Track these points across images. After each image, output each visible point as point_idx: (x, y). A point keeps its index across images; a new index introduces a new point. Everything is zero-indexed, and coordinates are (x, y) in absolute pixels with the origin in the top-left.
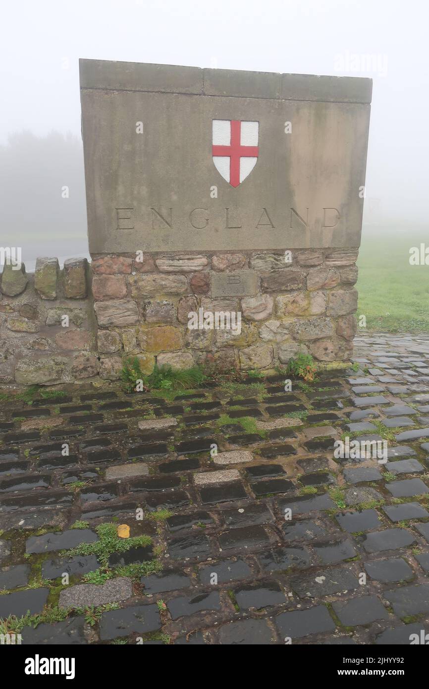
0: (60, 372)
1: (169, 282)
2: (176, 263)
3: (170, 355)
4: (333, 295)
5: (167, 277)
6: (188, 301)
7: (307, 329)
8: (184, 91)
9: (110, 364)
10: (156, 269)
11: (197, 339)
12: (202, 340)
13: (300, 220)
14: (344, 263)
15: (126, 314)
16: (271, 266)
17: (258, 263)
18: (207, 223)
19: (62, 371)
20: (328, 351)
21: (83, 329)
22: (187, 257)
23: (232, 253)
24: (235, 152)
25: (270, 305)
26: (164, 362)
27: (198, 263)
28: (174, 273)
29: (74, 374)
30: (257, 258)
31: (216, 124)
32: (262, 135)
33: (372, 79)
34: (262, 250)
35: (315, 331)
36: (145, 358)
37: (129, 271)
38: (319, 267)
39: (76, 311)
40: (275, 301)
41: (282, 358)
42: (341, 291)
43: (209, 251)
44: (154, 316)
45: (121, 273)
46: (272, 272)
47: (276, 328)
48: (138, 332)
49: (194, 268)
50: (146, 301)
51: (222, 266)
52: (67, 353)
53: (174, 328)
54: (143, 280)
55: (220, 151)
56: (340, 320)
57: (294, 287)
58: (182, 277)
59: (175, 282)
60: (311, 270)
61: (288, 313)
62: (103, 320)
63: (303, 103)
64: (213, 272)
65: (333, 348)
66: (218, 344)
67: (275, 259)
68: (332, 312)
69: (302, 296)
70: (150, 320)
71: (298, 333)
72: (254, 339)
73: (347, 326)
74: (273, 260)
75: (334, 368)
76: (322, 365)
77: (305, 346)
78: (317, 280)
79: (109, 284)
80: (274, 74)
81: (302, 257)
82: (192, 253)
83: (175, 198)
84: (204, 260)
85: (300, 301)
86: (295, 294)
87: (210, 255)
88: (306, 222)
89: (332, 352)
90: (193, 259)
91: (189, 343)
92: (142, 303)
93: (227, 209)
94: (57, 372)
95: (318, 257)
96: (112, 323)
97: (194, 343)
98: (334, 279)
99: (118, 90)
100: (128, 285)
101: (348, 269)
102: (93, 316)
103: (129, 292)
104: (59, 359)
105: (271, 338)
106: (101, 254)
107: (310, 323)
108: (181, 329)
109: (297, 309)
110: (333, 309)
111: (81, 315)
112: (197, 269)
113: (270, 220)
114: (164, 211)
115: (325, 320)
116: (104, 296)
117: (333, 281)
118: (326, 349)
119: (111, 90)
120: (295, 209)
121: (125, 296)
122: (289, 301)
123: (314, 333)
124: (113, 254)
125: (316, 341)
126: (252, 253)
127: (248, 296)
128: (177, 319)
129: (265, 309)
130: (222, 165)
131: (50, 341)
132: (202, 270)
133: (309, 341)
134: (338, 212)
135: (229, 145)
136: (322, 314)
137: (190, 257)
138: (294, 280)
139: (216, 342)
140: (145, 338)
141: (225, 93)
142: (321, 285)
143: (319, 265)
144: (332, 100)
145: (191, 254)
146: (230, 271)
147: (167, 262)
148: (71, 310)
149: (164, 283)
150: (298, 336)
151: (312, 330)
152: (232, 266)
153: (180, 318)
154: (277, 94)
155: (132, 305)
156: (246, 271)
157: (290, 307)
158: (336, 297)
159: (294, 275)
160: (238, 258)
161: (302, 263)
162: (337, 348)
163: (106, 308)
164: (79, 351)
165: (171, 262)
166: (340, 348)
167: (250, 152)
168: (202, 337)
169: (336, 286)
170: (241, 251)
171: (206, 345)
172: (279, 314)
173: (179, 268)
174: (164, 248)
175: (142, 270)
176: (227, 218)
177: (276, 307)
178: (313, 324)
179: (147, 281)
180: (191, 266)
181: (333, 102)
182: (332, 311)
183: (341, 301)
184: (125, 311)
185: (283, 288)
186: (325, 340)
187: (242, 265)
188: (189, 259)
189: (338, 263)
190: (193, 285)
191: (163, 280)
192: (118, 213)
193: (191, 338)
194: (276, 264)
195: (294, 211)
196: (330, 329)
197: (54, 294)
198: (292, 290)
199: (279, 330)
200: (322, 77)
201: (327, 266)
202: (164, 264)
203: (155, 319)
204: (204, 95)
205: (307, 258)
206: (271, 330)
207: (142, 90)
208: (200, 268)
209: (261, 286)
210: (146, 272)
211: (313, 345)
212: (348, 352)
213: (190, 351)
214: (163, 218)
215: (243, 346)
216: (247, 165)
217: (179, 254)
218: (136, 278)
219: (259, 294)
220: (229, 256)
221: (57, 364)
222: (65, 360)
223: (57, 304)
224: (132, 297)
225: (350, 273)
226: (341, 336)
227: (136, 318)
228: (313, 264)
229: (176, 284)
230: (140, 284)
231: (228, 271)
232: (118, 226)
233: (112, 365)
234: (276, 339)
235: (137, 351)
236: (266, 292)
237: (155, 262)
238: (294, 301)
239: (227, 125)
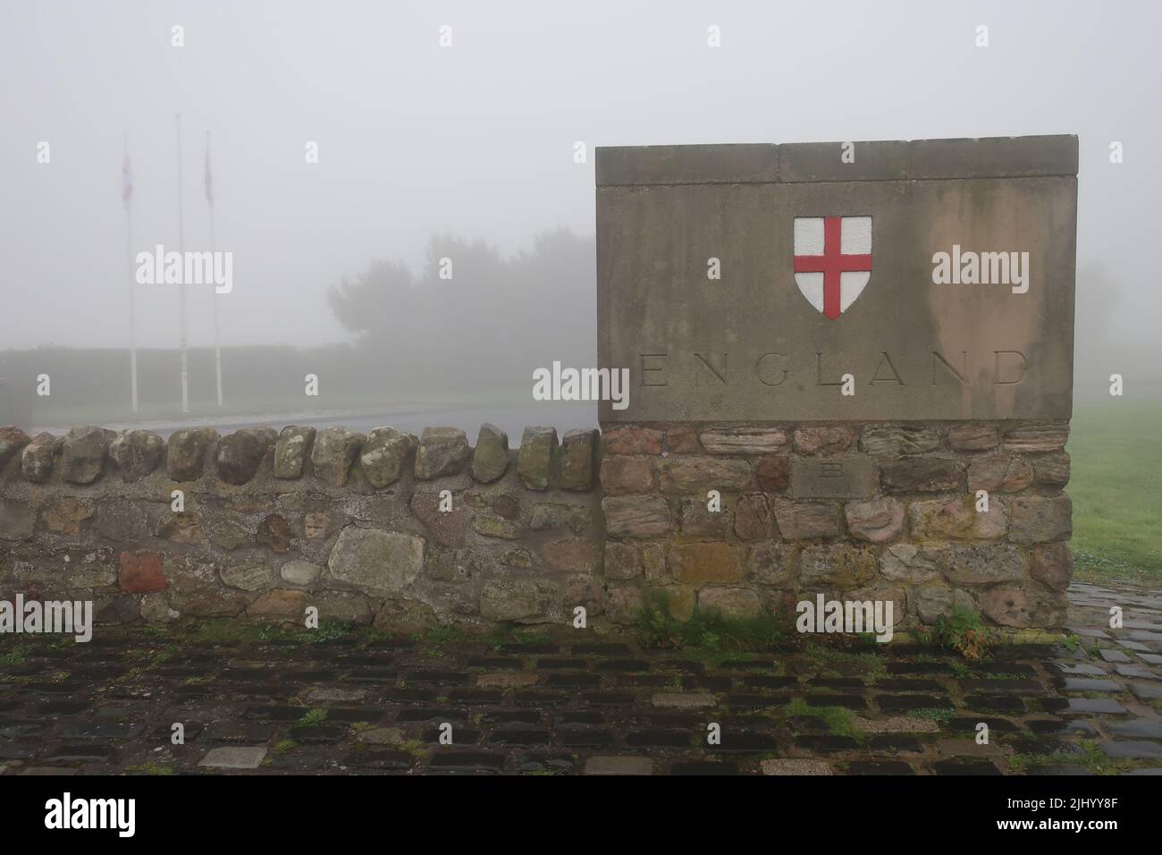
0: (545, 605)
1: (721, 468)
2: (732, 439)
3: (720, 591)
4: (1020, 504)
5: (717, 461)
6: (752, 502)
7: (970, 564)
8: (748, 179)
9: (622, 597)
10: (700, 448)
11: (767, 567)
12: (775, 570)
13: (950, 371)
14: (1041, 447)
15: (650, 518)
16: (898, 449)
17: (875, 444)
18: (786, 377)
19: (548, 602)
20: (1014, 608)
21: (584, 538)
22: (752, 430)
23: (828, 426)
24: (832, 264)
25: (899, 518)
26: (710, 602)
27: (769, 440)
28: (731, 456)
29: (567, 609)
30: (873, 435)
31: (799, 224)
32: (877, 235)
33: (1077, 137)
34: (883, 422)
35: (986, 568)
36: (678, 593)
37: (658, 450)
38: (990, 454)
39: (575, 510)
40: (906, 510)
41: (924, 613)
42: (1038, 498)
43: (788, 422)
44: (695, 524)
45: (645, 453)
46: (901, 459)
47: (909, 558)
48: (668, 548)
49: (762, 449)
50: (684, 499)
51: (810, 447)
52: (559, 575)
53: (728, 547)
54: (679, 466)
55: (808, 264)
56: (1038, 551)
57: (944, 486)
58: (743, 463)
59: (730, 470)
60: (975, 459)
61: (934, 532)
62: (614, 526)
63: (948, 182)
64: (796, 457)
65: (1024, 603)
66: (804, 579)
67: (906, 437)
68: (1021, 536)
69: (958, 502)
70: (688, 530)
71: (952, 569)
72: (869, 576)
73: (1052, 562)
74: (902, 439)
75: (1029, 642)
76: (1004, 634)
77: (967, 594)
78: (987, 475)
79: (626, 469)
80: (896, 143)
81: (955, 435)
82: (760, 424)
83: (732, 337)
84: (780, 437)
85: (954, 510)
86: (946, 499)
87: (790, 428)
88: (962, 375)
89: (1023, 610)
90: (761, 434)
91: (753, 573)
92: (677, 502)
93: (819, 354)
94: (541, 604)
95: (989, 435)
96: (627, 532)
97: (761, 574)
98: (1021, 475)
99: (648, 186)
100: (654, 472)
101: (1049, 458)
102: (599, 518)
103: (656, 484)
104: (546, 583)
105: (902, 576)
106: (617, 423)
107: (974, 553)
108: (741, 548)
109: (950, 527)
110: (1023, 530)
111: (583, 516)
112: (767, 450)
113: (895, 371)
114: (715, 359)
115: (1006, 550)
116: (617, 489)
117: (1019, 479)
118: (1010, 604)
119: (638, 185)
120: (939, 353)
121: (650, 490)
122: (934, 512)
123: (986, 572)
124: (634, 423)
125: (990, 586)
126: (863, 427)
127: (857, 499)
128: (734, 531)
129: (889, 524)
130: (811, 286)
131: (534, 555)
132: (777, 452)
133: (976, 586)
134: (1024, 358)
135: (822, 254)
136: (999, 538)
137: (756, 430)
138: (942, 474)
139: (801, 574)
140: (679, 559)
141: (814, 176)
142: (996, 484)
143: (991, 449)
144: (1003, 174)
145: (757, 427)
146: (825, 456)
147: (718, 438)
148: (568, 508)
149: (712, 471)
150: (952, 576)
151: (980, 566)
152: (826, 447)
153: (737, 530)
154: (903, 172)
155: (660, 504)
156: (853, 455)
157: (937, 522)
158: (1025, 507)
159: (942, 466)
160: (837, 434)
161: (956, 444)
162: (1034, 602)
163: (619, 507)
164: (577, 573)
165: (725, 438)
166: (1039, 603)
167: (857, 264)
168: (776, 565)
169: (1027, 488)
170: (843, 423)
171: (782, 578)
172: (915, 532)
173: (738, 449)
174: (714, 416)
175: (677, 450)
176: (819, 369)
177: (909, 521)
178: (982, 556)
179: (686, 468)
180: (758, 446)
181: (1005, 177)
182: (1021, 534)
183: (1036, 516)
184: (649, 513)
185: (922, 487)
186: (1008, 587)
187: (845, 446)
188: (754, 434)
189: (1028, 447)
190: (762, 477)
191: (712, 467)
192: (643, 362)
193: (756, 565)
194: (909, 447)
195: (939, 356)
196: (1017, 566)
197: (544, 482)
198: (939, 492)
199: (917, 563)
200: (981, 140)
201: (1007, 452)
202: (713, 440)
203: (696, 529)
204: (781, 182)
205: (965, 438)
206: (900, 561)
207: (684, 182)
208: (773, 449)
209: (882, 483)
210: (682, 453)
211: (984, 594)
212: (1056, 613)
213: (755, 588)
214: (713, 369)
215: (850, 586)
216: (853, 286)
217: (739, 425)
218: (667, 462)
219: (877, 497)
220: (824, 432)
221: (541, 591)
222: (555, 585)
223: (549, 497)
224: (661, 492)
225: (1054, 465)
226: (1042, 581)
227: (665, 525)
228: (978, 447)
229: (731, 474)
230: (674, 471)
231: (820, 455)
232: (643, 381)
233: (625, 600)
234: (911, 579)
235: (665, 579)
236: (890, 494)
237: (698, 437)
238: (943, 511)
239: (818, 224)
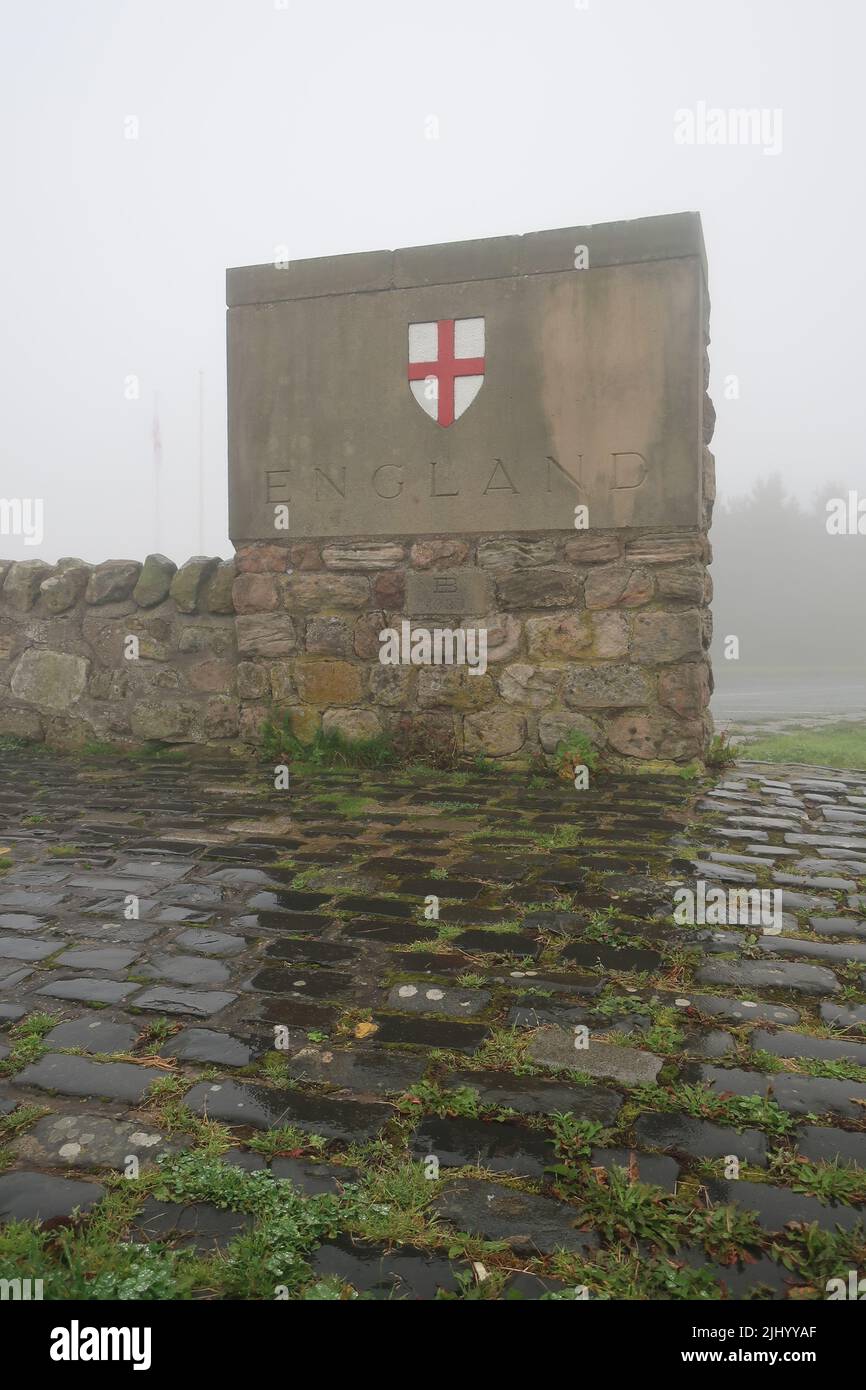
0: (187, 724)
1: (340, 585)
2: (350, 554)
3: (342, 712)
4: (642, 620)
5: (337, 578)
6: (370, 619)
7: (589, 687)
8: (364, 288)
9: (251, 717)
10: (321, 566)
11: (384, 687)
12: (392, 689)
13: (566, 476)
14: (663, 557)
15: (277, 637)
16: (513, 562)
17: (492, 557)
18: (401, 489)
19: (189, 722)
20: (637, 736)
21: (224, 659)
22: (370, 545)
23: (443, 539)
24: (447, 369)
25: (514, 634)
26: (332, 723)
27: (383, 556)
28: (353, 572)
29: (207, 730)
30: (488, 547)
31: (414, 330)
32: (491, 337)
33: (699, 213)
34: (499, 533)
35: (607, 691)
36: (302, 714)
37: (283, 569)
38: (610, 566)
39: (218, 632)
40: (523, 627)
41: (544, 739)
42: (661, 614)
43: (405, 536)
44: (317, 642)
45: (272, 570)
46: (516, 572)
47: (525, 679)
48: (291, 668)
49: (378, 564)
50: (309, 617)
51: (423, 561)
52: (200, 696)
53: (350, 667)
54: (301, 582)
55: (420, 372)
56: (664, 673)
57: (560, 601)
58: (362, 580)
59: (348, 587)
60: (592, 571)
61: (552, 651)
62: (244, 645)
63: (561, 275)
64: (412, 572)
65: (648, 730)
66: (421, 701)
67: (521, 549)
68: (641, 655)
69: (575, 619)
70: (311, 648)
71: (572, 692)
72: (487, 698)
73: (676, 685)
74: (516, 550)
75: (653, 772)
76: (628, 765)
77: (589, 720)
78: (605, 588)
79: (254, 587)
80: (507, 237)
81: (572, 545)
82: (377, 538)
83: (350, 450)
84: (397, 551)
85: (570, 627)
86: (561, 615)
87: (407, 542)
88: (578, 480)
89: (647, 739)
90: (378, 549)
91: (372, 694)
92: (302, 621)
93: (434, 464)
94: (182, 723)
95: (608, 546)
96: (256, 650)
97: (379, 694)
98: (641, 589)
99: (273, 302)
100: (279, 590)
101: (674, 569)
102: (234, 638)
103: (281, 601)
104: (189, 703)
105: (520, 698)
106: (247, 540)
107: (594, 675)
108: (361, 668)
109: (568, 645)
110: (644, 649)
111: (224, 638)
112: (384, 565)
113: (509, 479)
114: (334, 473)
115: (628, 671)
116: (247, 606)
117: (641, 592)
118: (633, 731)
119: (264, 303)
120: (555, 458)
121: (276, 608)
122: (550, 629)
123: (607, 696)
124: (260, 540)
125: (616, 712)
126: (477, 539)
127: (471, 615)
128: (354, 650)
129: (504, 642)
131: (181, 676)
132: (394, 568)
133: (600, 711)
134: (643, 458)
135: (436, 360)
136: (621, 658)
137: (373, 545)
138: (557, 587)
139: (418, 696)
140: (302, 678)
141: (427, 280)
142: (615, 599)
143: (610, 561)
144: (617, 261)
145: (374, 541)
146: (440, 570)
147: (336, 553)
148: (212, 630)
149: (330, 587)
150: (573, 699)
151: (600, 688)
152: (439, 560)
153: (356, 649)
154: (515, 268)
155: (284, 622)
156: (469, 569)
157: (553, 641)
158: (648, 624)
159: (557, 579)
160: (453, 545)
161: (573, 556)
162: (659, 730)
163: (249, 625)
164: (216, 694)
165: (342, 553)
166: (664, 731)
167: (471, 368)
168: (393, 686)
169: (648, 603)
170: (458, 535)
171: (399, 699)
172: (531, 651)
173: (357, 564)
174: (333, 532)
175: (301, 568)
176: (434, 479)
177: (525, 638)
178: (602, 677)
179: (308, 585)
180: (376, 561)
181: (620, 264)
182: (641, 653)
183: (660, 634)
184: (276, 631)
185: (537, 603)
186: (634, 713)
187: (460, 559)
188: (372, 549)
189: (652, 558)
190: (381, 593)
191: (331, 583)
192: (268, 478)
193: (374, 685)
194: (524, 559)
195: (554, 461)
196: (640, 689)
197: (192, 605)
198: (555, 609)
199: (535, 684)
200: (595, 226)
201: (629, 563)
202: (332, 556)
203: (318, 647)
204: (395, 289)
205: (581, 548)
206: (516, 682)
207: (306, 296)
208: (389, 564)
209: (498, 599)
210: (308, 570)
211: (610, 722)
212: (683, 743)
213: (376, 709)
214: (332, 483)
215: (468, 709)
216: (467, 390)
217: (358, 539)
218: (290, 578)
219: (491, 614)
220: (438, 544)
221: (184, 710)
222: (197, 706)
223: (198, 621)
224: (287, 610)
225: (677, 576)
226: (668, 707)
227: (290, 644)
228: (595, 558)
229: (350, 590)
230: (295, 588)
231: (435, 570)
232: (269, 498)
233: (254, 719)
234: (530, 702)
235: (292, 700)
236: (505, 611)
237: (320, 555)
238: (560, 628)
239: (432, 329)
